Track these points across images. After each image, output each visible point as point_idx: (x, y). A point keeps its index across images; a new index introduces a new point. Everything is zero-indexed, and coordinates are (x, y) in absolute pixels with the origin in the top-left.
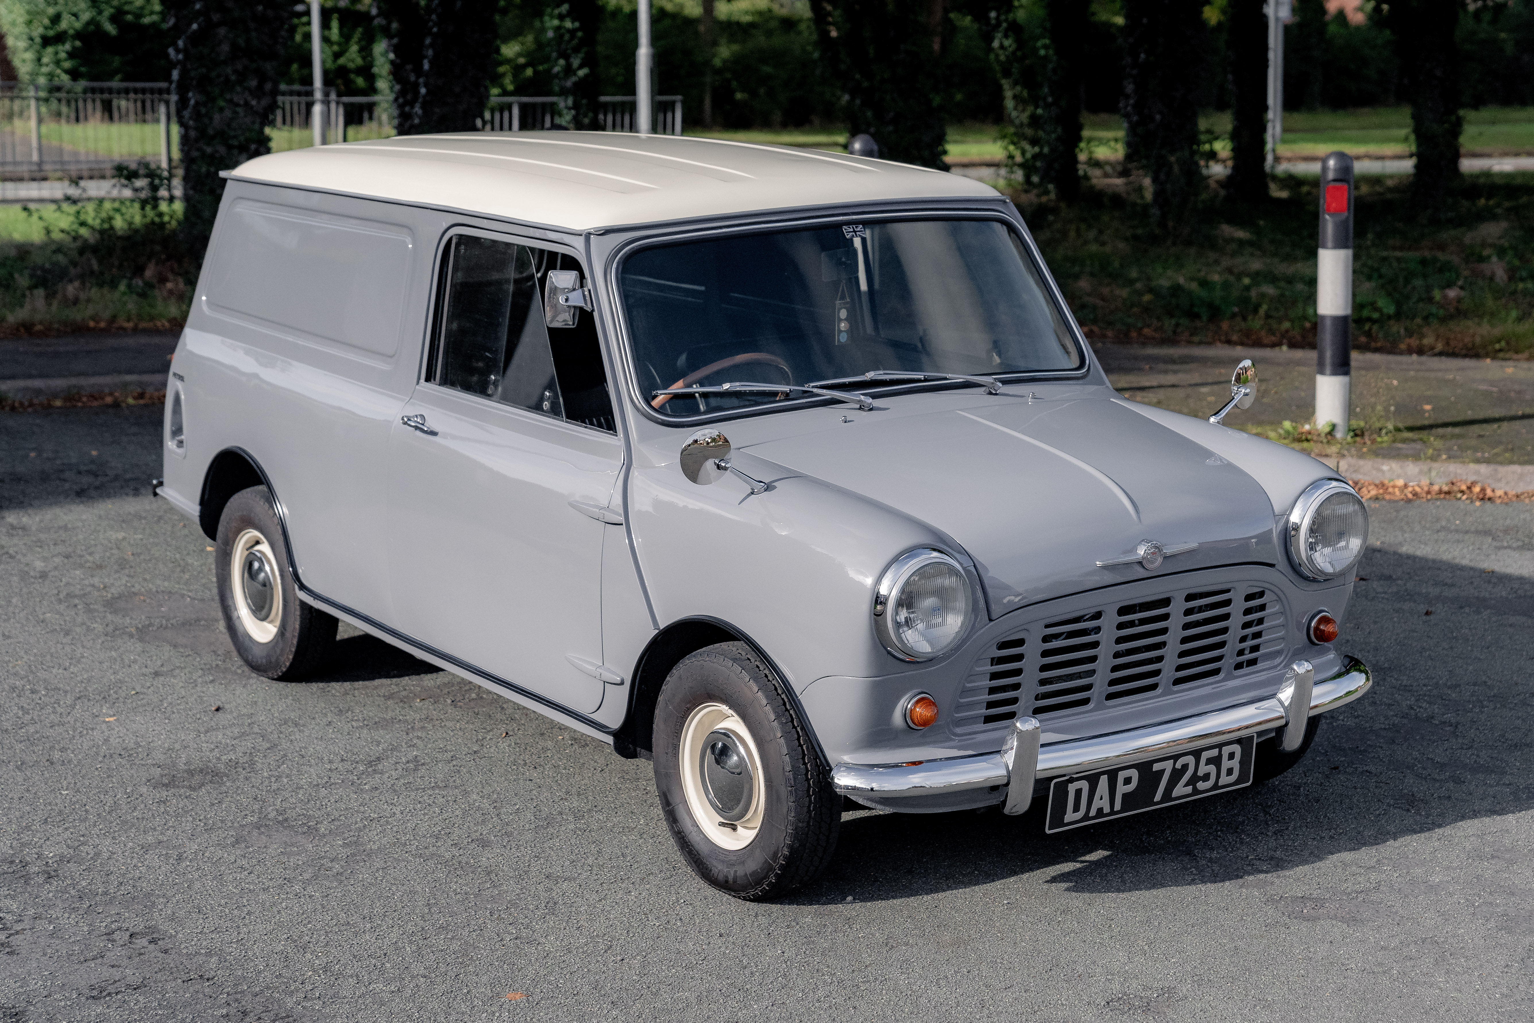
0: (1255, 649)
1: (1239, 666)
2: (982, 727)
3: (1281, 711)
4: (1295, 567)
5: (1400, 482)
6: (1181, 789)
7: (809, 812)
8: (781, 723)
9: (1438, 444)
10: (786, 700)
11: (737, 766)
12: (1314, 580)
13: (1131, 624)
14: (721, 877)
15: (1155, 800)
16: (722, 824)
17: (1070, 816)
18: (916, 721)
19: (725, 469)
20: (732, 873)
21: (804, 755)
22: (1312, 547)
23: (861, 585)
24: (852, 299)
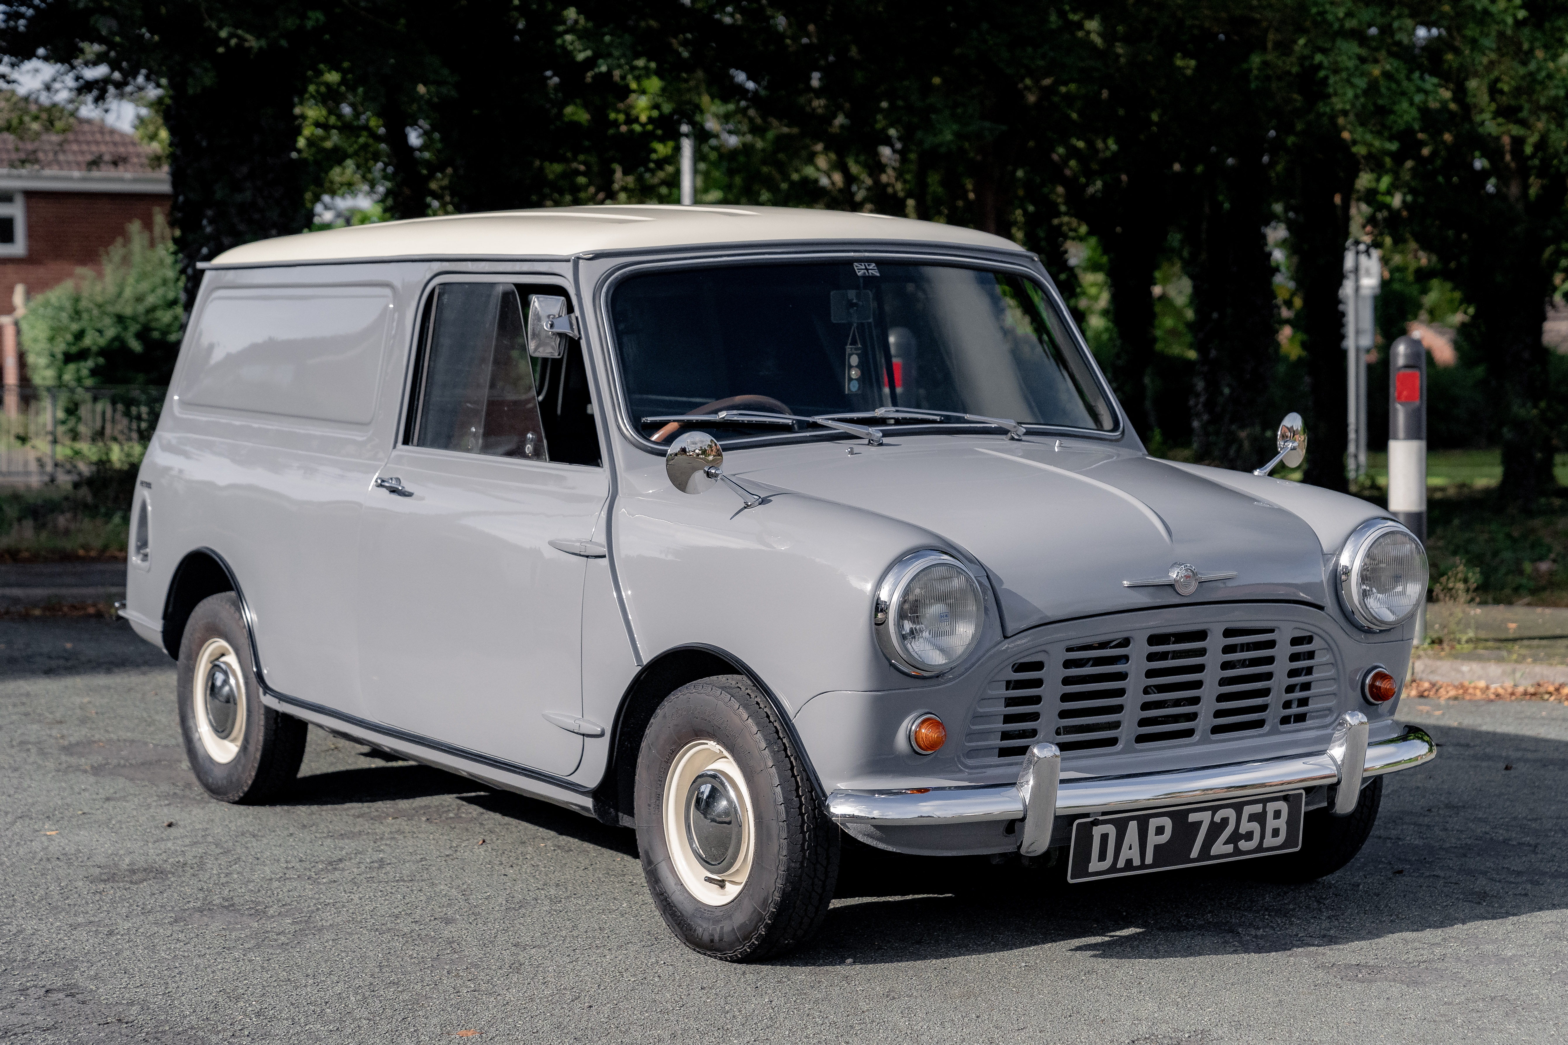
0: (1303, 702)
1: (1285, 720)
2: (996, 760)
3: (1333, 770)
4: (1347, 615)
5: (1482, 684)
6: (1220, 847)
7: (803, 850)
8: (773, 752)
9: (1524, 651)
10: (779, 728)
11: (727, 813)
12: (1369, 631)
13: (1163, 656)
14: (706, 937)
15: (1191, 857)
16: (708, 880)
17: (1095, 865)
18: (921, 743)
19: (715, 476)
20: (718, 930)
21: (798, 787)
22: (1365, 594)
23: (862, 592)
24: (864, 343)
